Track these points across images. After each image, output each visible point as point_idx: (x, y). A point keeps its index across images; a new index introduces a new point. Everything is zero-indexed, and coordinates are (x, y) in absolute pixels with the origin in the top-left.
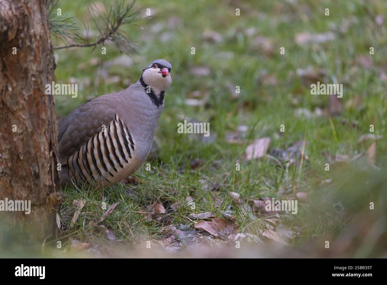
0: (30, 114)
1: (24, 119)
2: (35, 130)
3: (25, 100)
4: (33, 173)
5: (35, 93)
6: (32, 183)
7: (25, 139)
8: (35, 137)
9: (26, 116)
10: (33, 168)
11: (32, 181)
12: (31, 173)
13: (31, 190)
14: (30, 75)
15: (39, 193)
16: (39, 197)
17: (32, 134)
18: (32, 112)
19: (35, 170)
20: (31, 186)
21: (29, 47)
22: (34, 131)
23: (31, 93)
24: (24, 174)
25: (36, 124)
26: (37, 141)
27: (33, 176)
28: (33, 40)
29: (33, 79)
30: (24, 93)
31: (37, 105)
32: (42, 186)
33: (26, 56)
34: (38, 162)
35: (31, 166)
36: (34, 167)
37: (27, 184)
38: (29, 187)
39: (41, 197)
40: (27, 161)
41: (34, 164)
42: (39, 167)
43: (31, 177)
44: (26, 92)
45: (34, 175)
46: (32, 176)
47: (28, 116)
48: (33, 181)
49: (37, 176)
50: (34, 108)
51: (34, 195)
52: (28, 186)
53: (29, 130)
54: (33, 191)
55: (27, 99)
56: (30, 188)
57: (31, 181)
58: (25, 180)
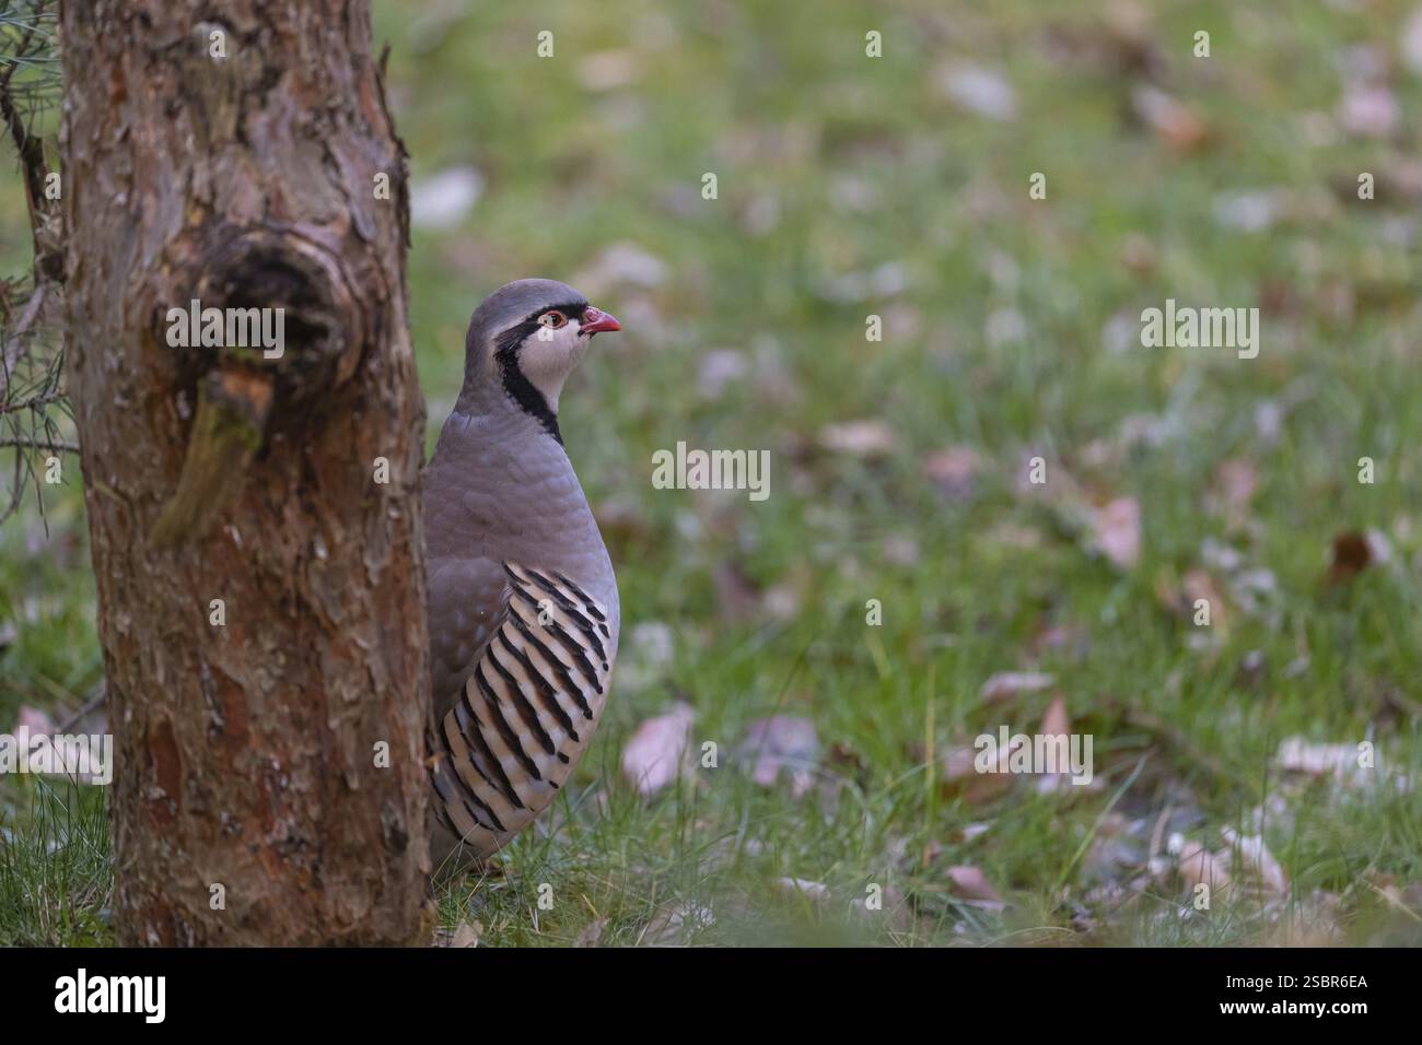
0: (383, 635)
1: (364, 652)
2: (397, 688)
3: (368, 584)
4: (387, 834)
5: (396, 561)
6: (384, 870)
7: (365, 718)
8: (394, 710)
9: (369, 641)
10: (387, 818)
11: (383, 861)
12: (381, 836)
13: (379, 894)
14: (384, 501)
15: (402, 902)
16: (400, 914)
17: (387, 701)
18: (388, 628)
19: (396, 822)
20: (380, 879)
21: (387, 405)
22: (393, 690)
23: (387, 561)
24: (361, 839)
25: (396, 667)
26: (400, 723)
27: (388, 844)
28: (397, 379)
29: (394, 514)
30: (368, 562)
31: (401, 603)
32: (410, 876)
33: (376, 439)
34: (402, 794)
35: (382, 809)
36: (391, 811)
37: (368, 872)
38: (372, 882)
39: (408, 913)
40: (369, 792)
41: (390, 804)
42: (404, 809)
43: (380, 847)
44: (374, 559)
45: (391, 839)
46: (383, 843)
47: (376, 641)
48: (388, 860)
49: (399, 841)
50: (394, 614)
51: (387, 910)
52: (368, 880)
53: (380, 688)
54: (386, 895)
55: (375, 581)
56: (376, 887)
57: (379, 862)
58: (361, 860)
